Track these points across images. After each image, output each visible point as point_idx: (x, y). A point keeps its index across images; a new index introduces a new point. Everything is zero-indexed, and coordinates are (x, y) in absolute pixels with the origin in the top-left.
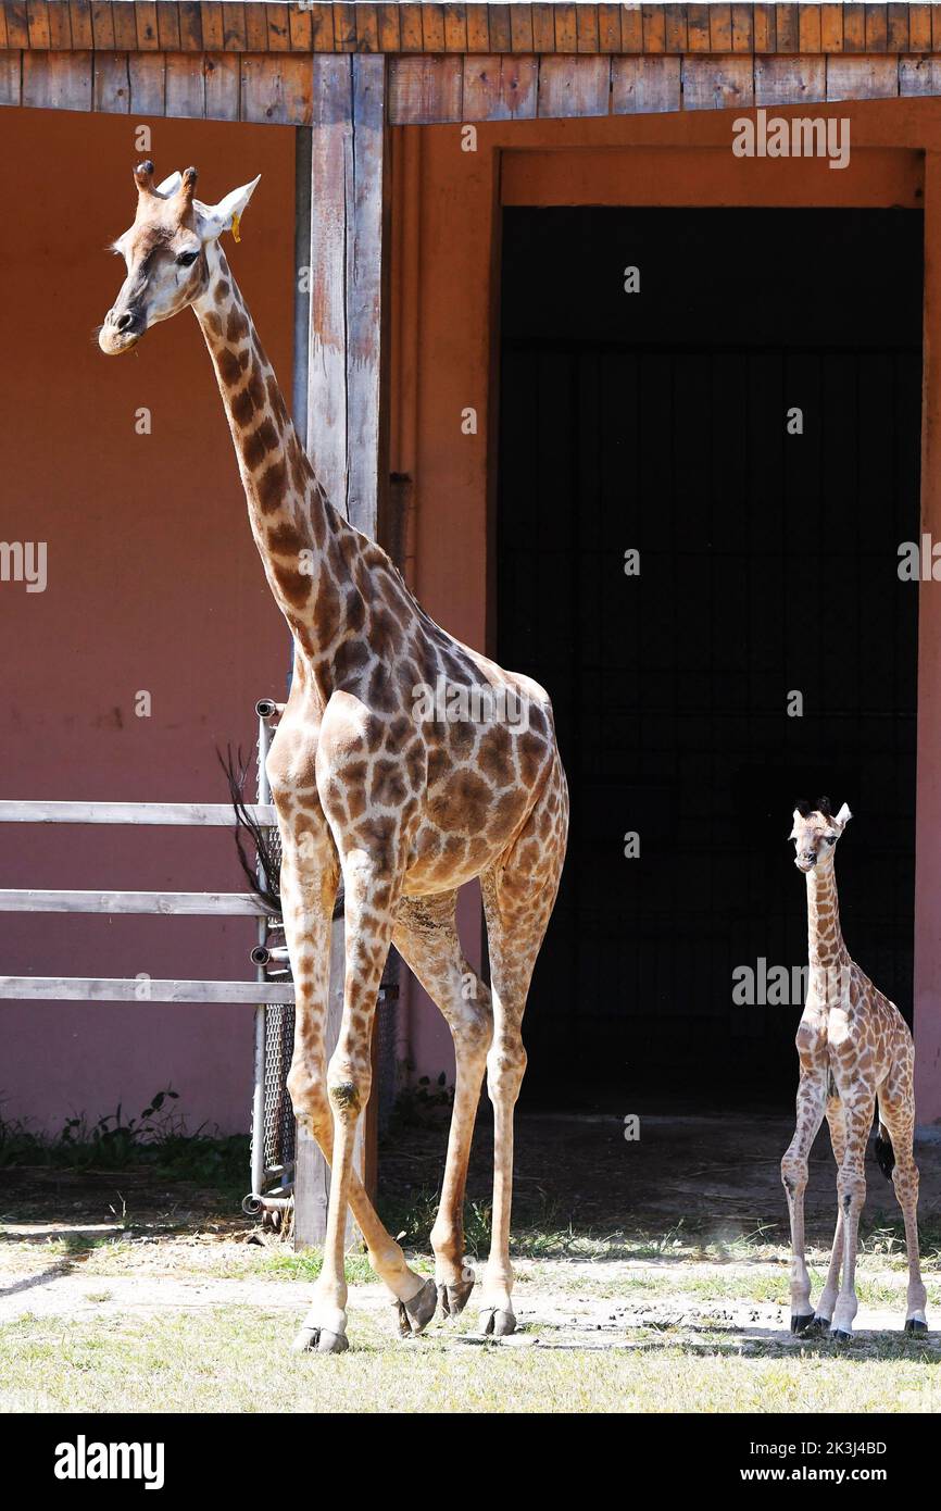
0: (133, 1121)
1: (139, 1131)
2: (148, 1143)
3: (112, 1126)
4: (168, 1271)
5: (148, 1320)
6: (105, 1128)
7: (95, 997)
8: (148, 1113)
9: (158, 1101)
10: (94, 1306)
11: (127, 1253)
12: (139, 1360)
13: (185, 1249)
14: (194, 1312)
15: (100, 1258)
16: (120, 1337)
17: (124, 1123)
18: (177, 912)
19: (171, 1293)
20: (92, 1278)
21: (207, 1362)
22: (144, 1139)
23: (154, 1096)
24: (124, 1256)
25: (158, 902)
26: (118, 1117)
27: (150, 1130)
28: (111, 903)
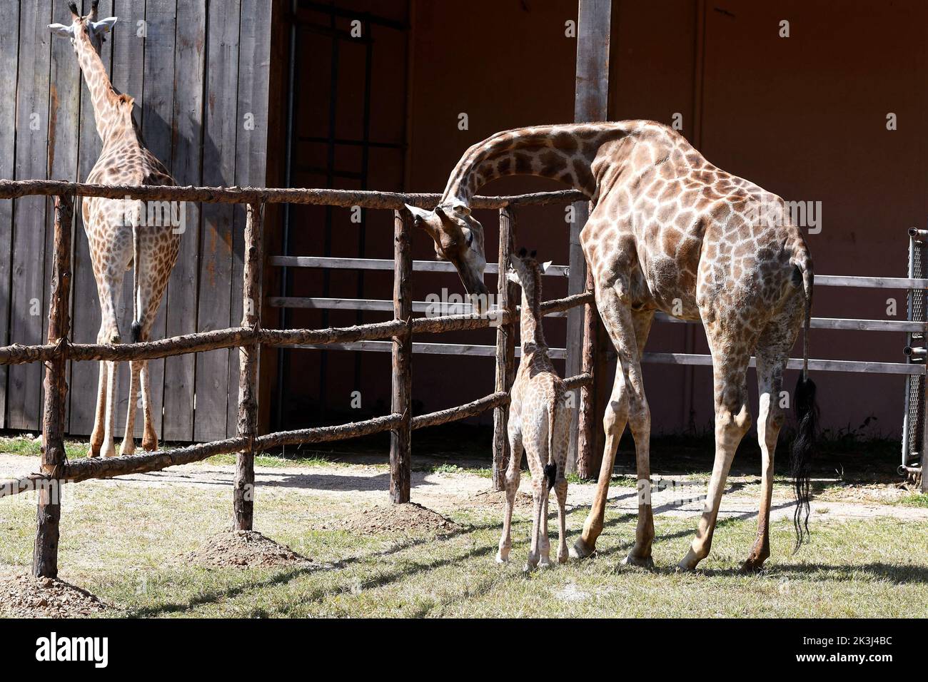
0: (855, 430)
1: (858, 435)
2: (864, 441)
3: (845, 432)
4: (859, 500)
5: (843, 522)
6: (842, 433)
7: (828, 369)
8: (862, 426)
9: (867, 421)
10: (820, 515)
11: (841, 492)
12: (832, 540)
13: (869, 490)
14: (866, 520)
15: (827, 493)
16: (828, 530)
17: (851, 431)
18: (868, 329)
19: (858, 511)
20: (822, 502)
21: (865, 542)
22: (860, 439)
23: (866, 418)
24: (840, 493)
25: (859, 324)
26: (849, 429)
27: (863, 435)
28: (837, 324)
